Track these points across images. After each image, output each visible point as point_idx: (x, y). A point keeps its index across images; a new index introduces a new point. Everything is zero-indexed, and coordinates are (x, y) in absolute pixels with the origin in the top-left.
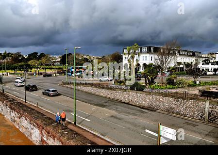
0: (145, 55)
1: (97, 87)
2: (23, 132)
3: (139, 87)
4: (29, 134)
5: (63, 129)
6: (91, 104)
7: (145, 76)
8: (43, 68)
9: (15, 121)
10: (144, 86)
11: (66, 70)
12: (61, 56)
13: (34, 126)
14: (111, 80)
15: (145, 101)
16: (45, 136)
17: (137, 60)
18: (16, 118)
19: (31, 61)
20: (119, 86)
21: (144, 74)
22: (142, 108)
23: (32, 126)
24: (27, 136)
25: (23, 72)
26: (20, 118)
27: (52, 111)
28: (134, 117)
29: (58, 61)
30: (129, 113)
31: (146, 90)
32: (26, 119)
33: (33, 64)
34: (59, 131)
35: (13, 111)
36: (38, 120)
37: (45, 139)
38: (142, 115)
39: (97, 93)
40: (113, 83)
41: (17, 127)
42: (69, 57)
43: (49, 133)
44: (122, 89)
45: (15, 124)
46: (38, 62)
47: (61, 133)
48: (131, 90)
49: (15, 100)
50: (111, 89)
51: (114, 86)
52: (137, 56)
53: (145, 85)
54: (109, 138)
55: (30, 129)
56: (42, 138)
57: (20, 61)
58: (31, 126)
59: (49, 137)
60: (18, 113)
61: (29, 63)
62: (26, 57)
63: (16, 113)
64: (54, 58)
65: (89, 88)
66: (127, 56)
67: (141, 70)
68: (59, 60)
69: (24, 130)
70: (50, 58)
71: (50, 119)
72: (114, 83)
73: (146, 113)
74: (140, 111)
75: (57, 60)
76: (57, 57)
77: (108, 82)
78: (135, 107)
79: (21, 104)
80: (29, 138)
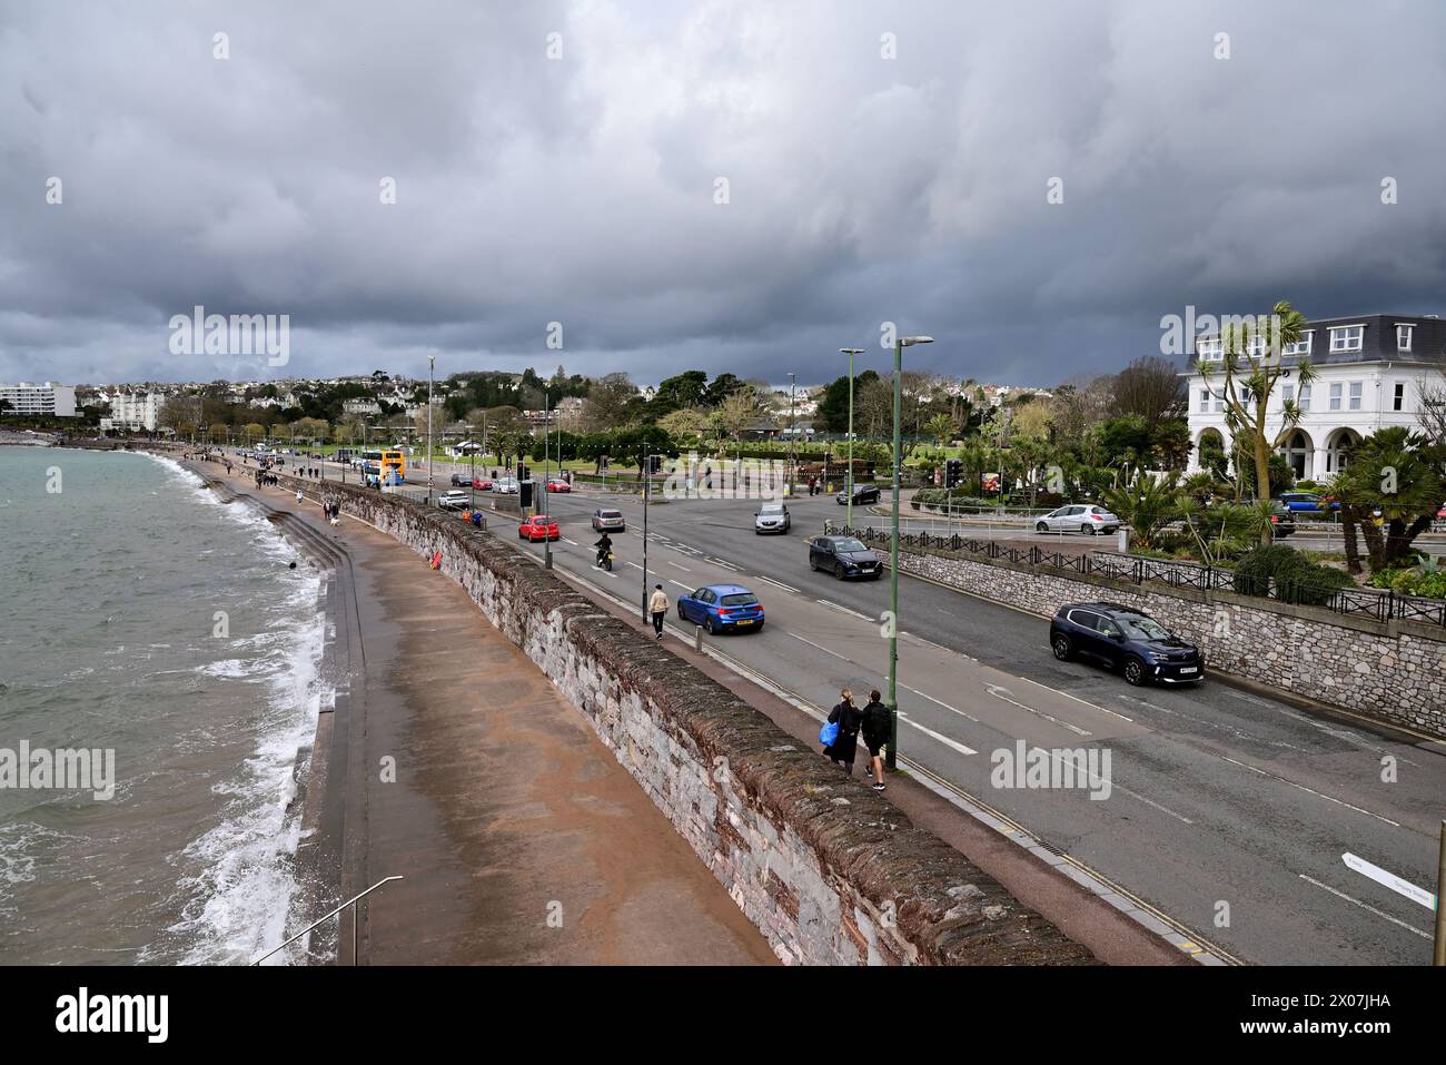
0: (1346, 377)
1: (1020, 568)
2: (631, 769)
3: (1299, 578)
4: (658, 782)
5: (824, 782)
6: (983, 659)
7: (1346, 509)
8: (731, 455)
9: (595, 710)
10: (1333, 573)
11: (846, 466)
12: (819, 388)
13: (684, 745)
14: (1108, 530)
15: (1344, 671)
16: (735, 802)
17: (1288, 406)
18: (600, 697)
19: (672, 417)
20: (1158, 569)
21: (1343, 496)
22: (1319, 715)
23: (674, 746)
24: (648, 789)
25: (635, 470)
26: (618, 699)
27: (768, 677)
28: (1256, 765)
29: (803, 417)
30: (1224, 737)
31: (1353, 600)
32: (647, 708)
33: (681, 430)
34: (808, 788)
35: (591, 662)
36: (707, 720)
37: (735, 820)
38: (1315, 755)
39: (1022, 602)
40: (1122, 546)
41: (607, 742)
42: (865, 392)
43: (752, 790)
44: (1179, 584)
45: (596, 723)
46: (707, 422)
47: (814, 798)
48: (1237, 592)
49: (597, 609)
50: (1110, 580)
51: (1130, 563)
52: (1293, 380)
53: (1341, 566)
54: (1086, 865)
55: (664, 760)
56: (719, 814)
57: (624, 416)
58: (667, 746)
59: (753, 813)
60: (613, 671)
61: (666, 423)
62: (649, 398)
63: (602, 671)
64: (782, 401)
65: (975, 567)
66: (1218, 384)
67: (1319, 470)
68: (812, 407)
69: (637, 758)
70: (763, 397)
71: (760, 718)
72: (1131, 543)
73: (1346, 746)
74: (1304, 731)
75: (797, 413)
76: (801, 393)
77: (1088, 539)
78: (1269, 705)
79: (625, 627)
80: (659, 801)
